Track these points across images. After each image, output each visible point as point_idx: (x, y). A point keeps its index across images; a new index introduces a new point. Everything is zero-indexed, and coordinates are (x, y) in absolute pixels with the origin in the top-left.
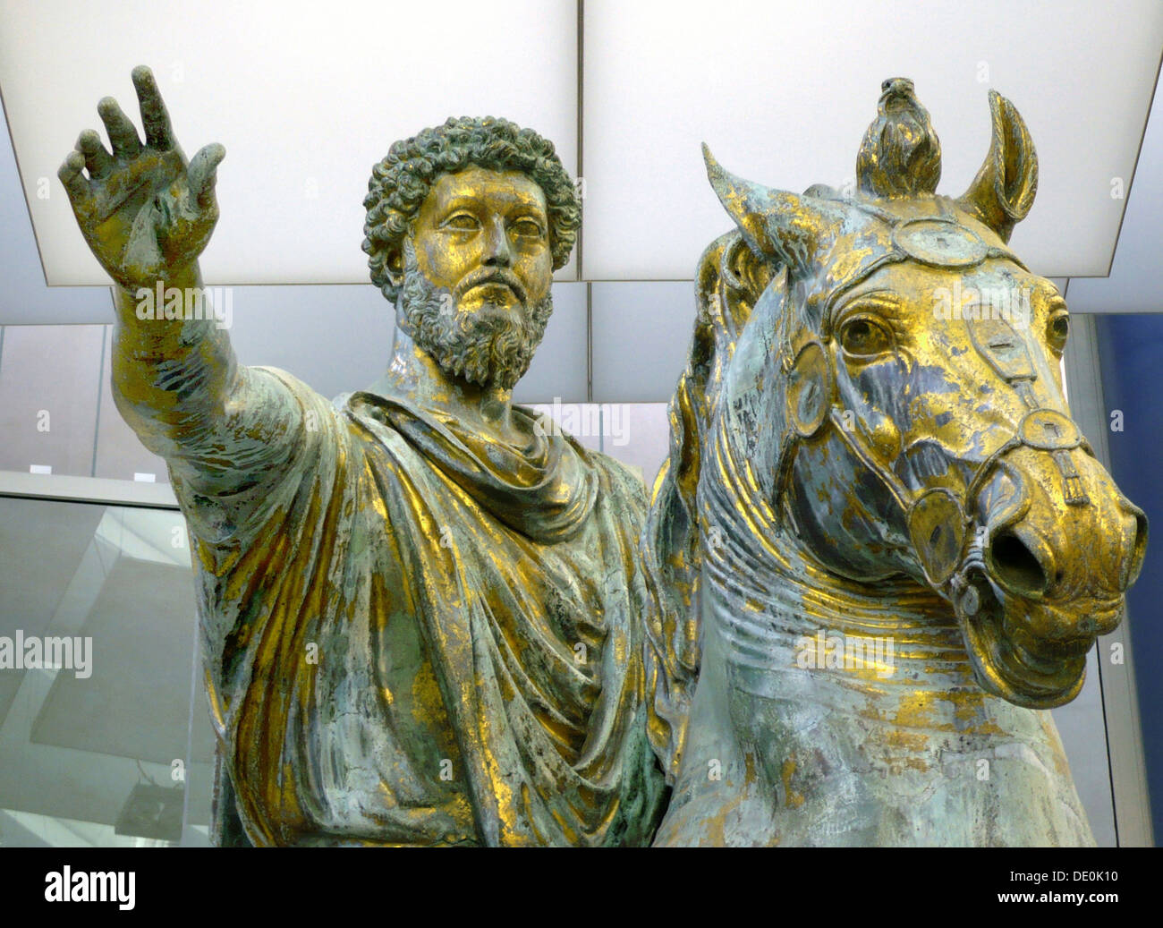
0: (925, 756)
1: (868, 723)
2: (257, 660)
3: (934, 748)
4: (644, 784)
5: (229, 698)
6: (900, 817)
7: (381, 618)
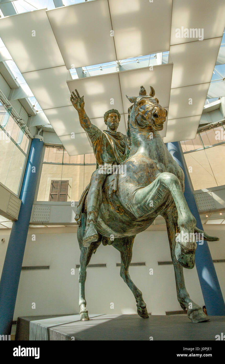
0: (150, 139)
1: (145, 138)
5: (96, 154)
6: (148, 144)
7: (107, 146)
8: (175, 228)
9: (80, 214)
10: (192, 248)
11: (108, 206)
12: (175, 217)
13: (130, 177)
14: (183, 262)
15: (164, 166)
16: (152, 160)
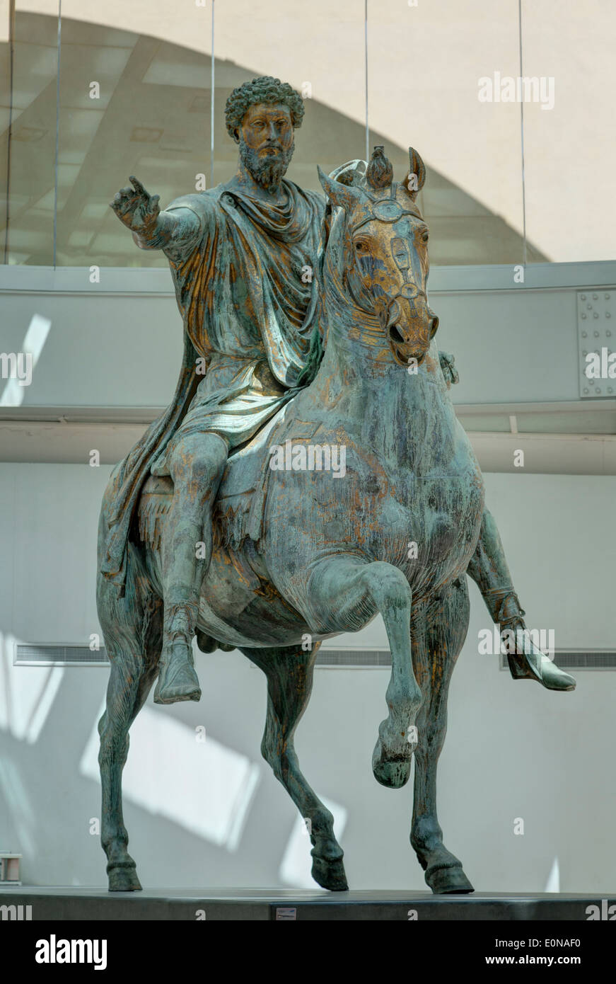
1: (368, 361)
2: (193, 295)
3: (387, 368)
4: (318, 347)
6: (375, 393)
7: (234, 278)
8: (432, 657)
9: (120, 560)
10: (401, 752)
11: (231, 572)
12: (434, 627)
13: (304, 512)
14: (383, 776)
15: (416, 478)
16: (379, 459)
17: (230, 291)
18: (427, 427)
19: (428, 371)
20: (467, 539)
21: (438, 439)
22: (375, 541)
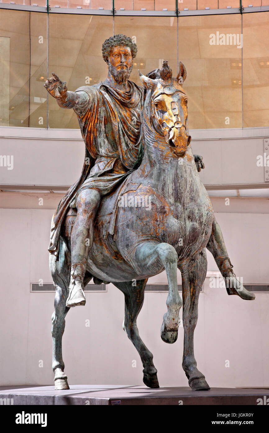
0: (168, 161)
2: (88, 130)
3: (170, 160)
4: (142, 152)
5: (85, 135)
6: (164, 170)
7: (106, 123)
8: (191, 285)
9: (56, 245)
10: (173, 327)
11: (102, 249)
12: (192, 272)
13: (133, 222)
14: (165, 338)
15: (182, 207)
16: (166, 199)
17: (104, 128)
18: (188, 185)
19: (188, 161)
20: (205, 234)
21: (192, 191)
22: (164, 235)
